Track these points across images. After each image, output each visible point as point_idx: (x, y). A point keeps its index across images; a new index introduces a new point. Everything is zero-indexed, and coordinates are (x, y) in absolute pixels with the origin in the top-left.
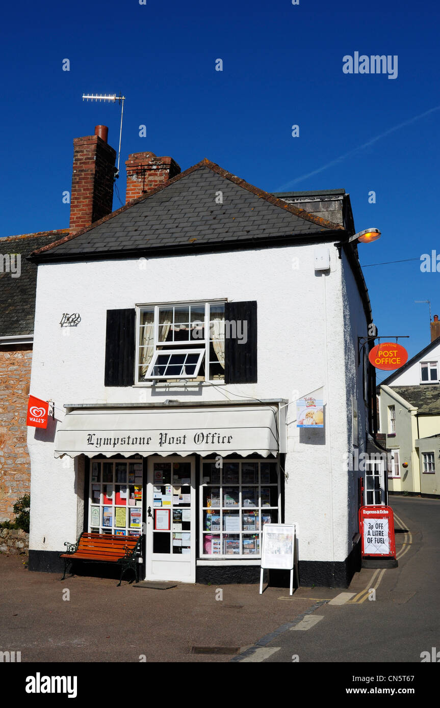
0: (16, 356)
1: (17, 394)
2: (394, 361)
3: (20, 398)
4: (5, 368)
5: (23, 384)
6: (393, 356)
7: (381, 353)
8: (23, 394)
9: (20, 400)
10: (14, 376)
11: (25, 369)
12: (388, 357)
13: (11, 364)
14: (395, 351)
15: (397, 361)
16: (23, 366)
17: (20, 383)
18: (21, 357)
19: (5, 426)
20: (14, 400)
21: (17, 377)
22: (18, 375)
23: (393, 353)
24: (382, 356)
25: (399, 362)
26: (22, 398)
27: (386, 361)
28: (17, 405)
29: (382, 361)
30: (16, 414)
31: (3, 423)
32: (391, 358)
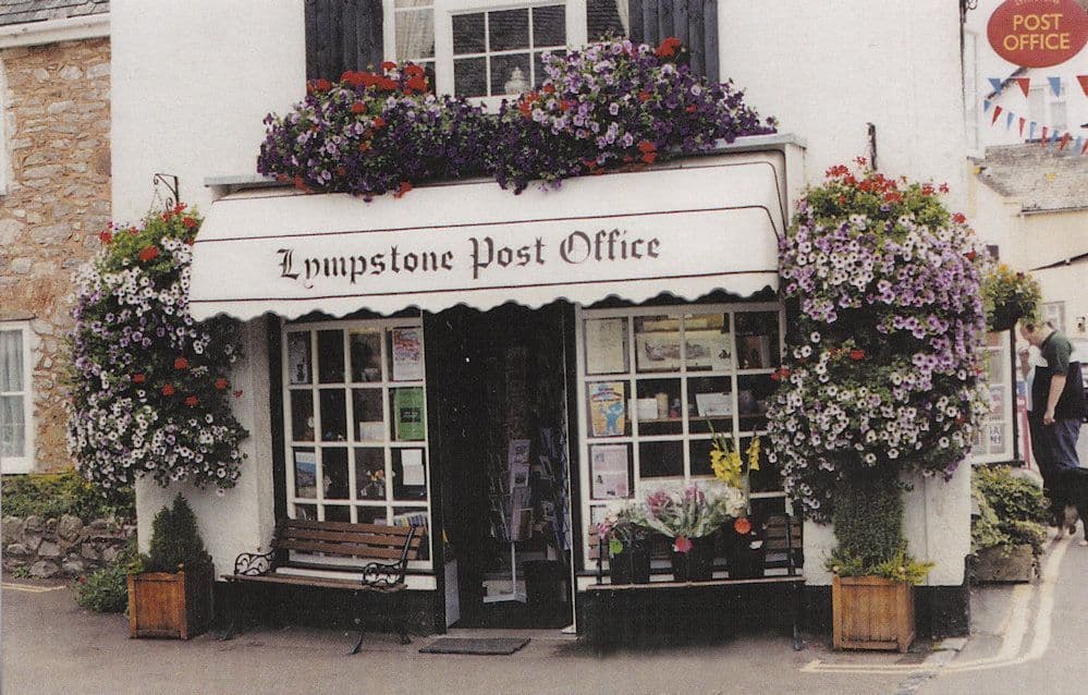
0: (64, 73)
1: (75, 175)
2: (1054, 41)
3: (83, 184)
4: (38, 106)
5: (88, 147)
6: (1052, 30)
7: (1018, 19)
8: (89, 174)
9: (84, 187)
10: (62, 128)
11: (89, 106)
12: (1039, 31)
13: (53, 94)
14: (1057, 16)
15: (1062, 41)
16: (83, 98)
17: (81, 144)
18: (77, 77)
19: (51, 257)
20: (69, 190)
21: (73, 129)
22: (75, 123)
23: (1051, 20)
24: (1021, 29)
25: (1065, 44)
26: (88, 185)
27: (1033, 42)
28: (77, 202)
29: (1023, 42)
30: (77, 225)
31: (44, 250)
32: (1046, 33)
